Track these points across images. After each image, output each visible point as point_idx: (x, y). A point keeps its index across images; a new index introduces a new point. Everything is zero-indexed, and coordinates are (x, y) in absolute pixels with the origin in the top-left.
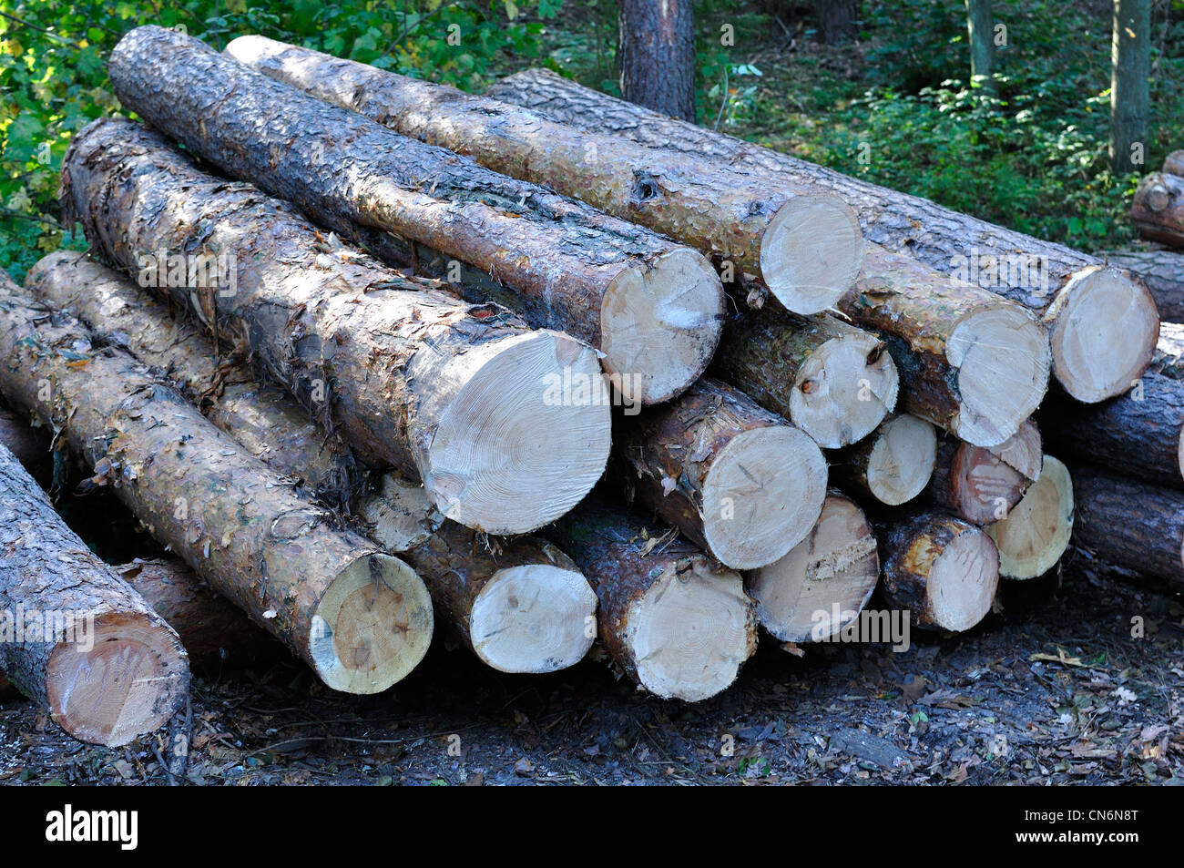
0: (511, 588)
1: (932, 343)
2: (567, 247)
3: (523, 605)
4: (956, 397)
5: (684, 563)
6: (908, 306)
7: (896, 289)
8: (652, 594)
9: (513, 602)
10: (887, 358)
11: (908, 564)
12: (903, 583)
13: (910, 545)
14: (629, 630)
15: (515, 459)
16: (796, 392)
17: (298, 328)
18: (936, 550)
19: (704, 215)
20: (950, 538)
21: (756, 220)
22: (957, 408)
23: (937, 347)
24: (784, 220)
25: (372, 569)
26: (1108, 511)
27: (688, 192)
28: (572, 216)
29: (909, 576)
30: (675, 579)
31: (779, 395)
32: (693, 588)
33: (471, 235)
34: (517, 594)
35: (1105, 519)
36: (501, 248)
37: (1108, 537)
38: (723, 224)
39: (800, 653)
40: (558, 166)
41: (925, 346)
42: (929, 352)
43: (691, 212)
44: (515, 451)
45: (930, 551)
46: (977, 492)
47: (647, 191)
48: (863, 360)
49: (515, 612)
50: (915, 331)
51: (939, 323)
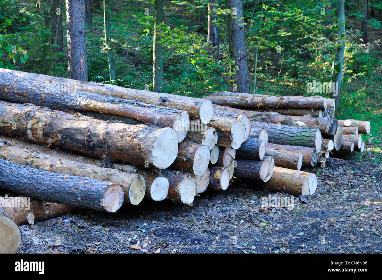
0: (157, 182)
1: (227, 129)
2: (158, 112)
3: (158, 186)
4: (232, 139)
5: (188, 175)
6: (219, 123)
7: (215, 120)
8: (183, 181)
9: (157, 185)
10: (216, 133)
11: (215, 176)
12: (214, 180)
13: (215, 173)
14: (179, 189)
15: (165, 153)
16: (203, 140)
17: (89, 133)
18: (221, 173)
19: (182, 105)
20: (223, 170)
21: (198, 105)
22: (232, 142)
23: (228, 130)
24: (203, 105)
25: (138, 177)
26: (242, 166)
27: (176, 101)
28: (150, 106)
29: (216, 178)
30: (186, 178)
31: (198, 141)
32: (189, 180)
33: (129, 111)
34: (158, 183)
35: (241, 168)
36: (139, 113)
37: (242, 172)
38: (188, 107)
39: (199, 195)
40: (133, 97)
41: (225, 130)
42: (226, 131)
43: (177, 105)
44: (164, 151)
45: (220, 173)
46: (226, 161)
47: (164, 101)
48: (213, 133)
49: (157, 187)
50: (222, 127)
51: (228, 125)
